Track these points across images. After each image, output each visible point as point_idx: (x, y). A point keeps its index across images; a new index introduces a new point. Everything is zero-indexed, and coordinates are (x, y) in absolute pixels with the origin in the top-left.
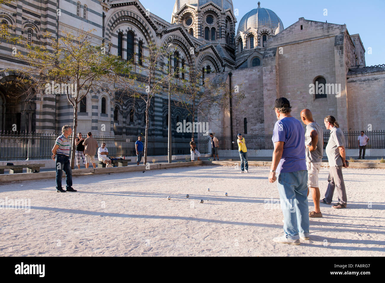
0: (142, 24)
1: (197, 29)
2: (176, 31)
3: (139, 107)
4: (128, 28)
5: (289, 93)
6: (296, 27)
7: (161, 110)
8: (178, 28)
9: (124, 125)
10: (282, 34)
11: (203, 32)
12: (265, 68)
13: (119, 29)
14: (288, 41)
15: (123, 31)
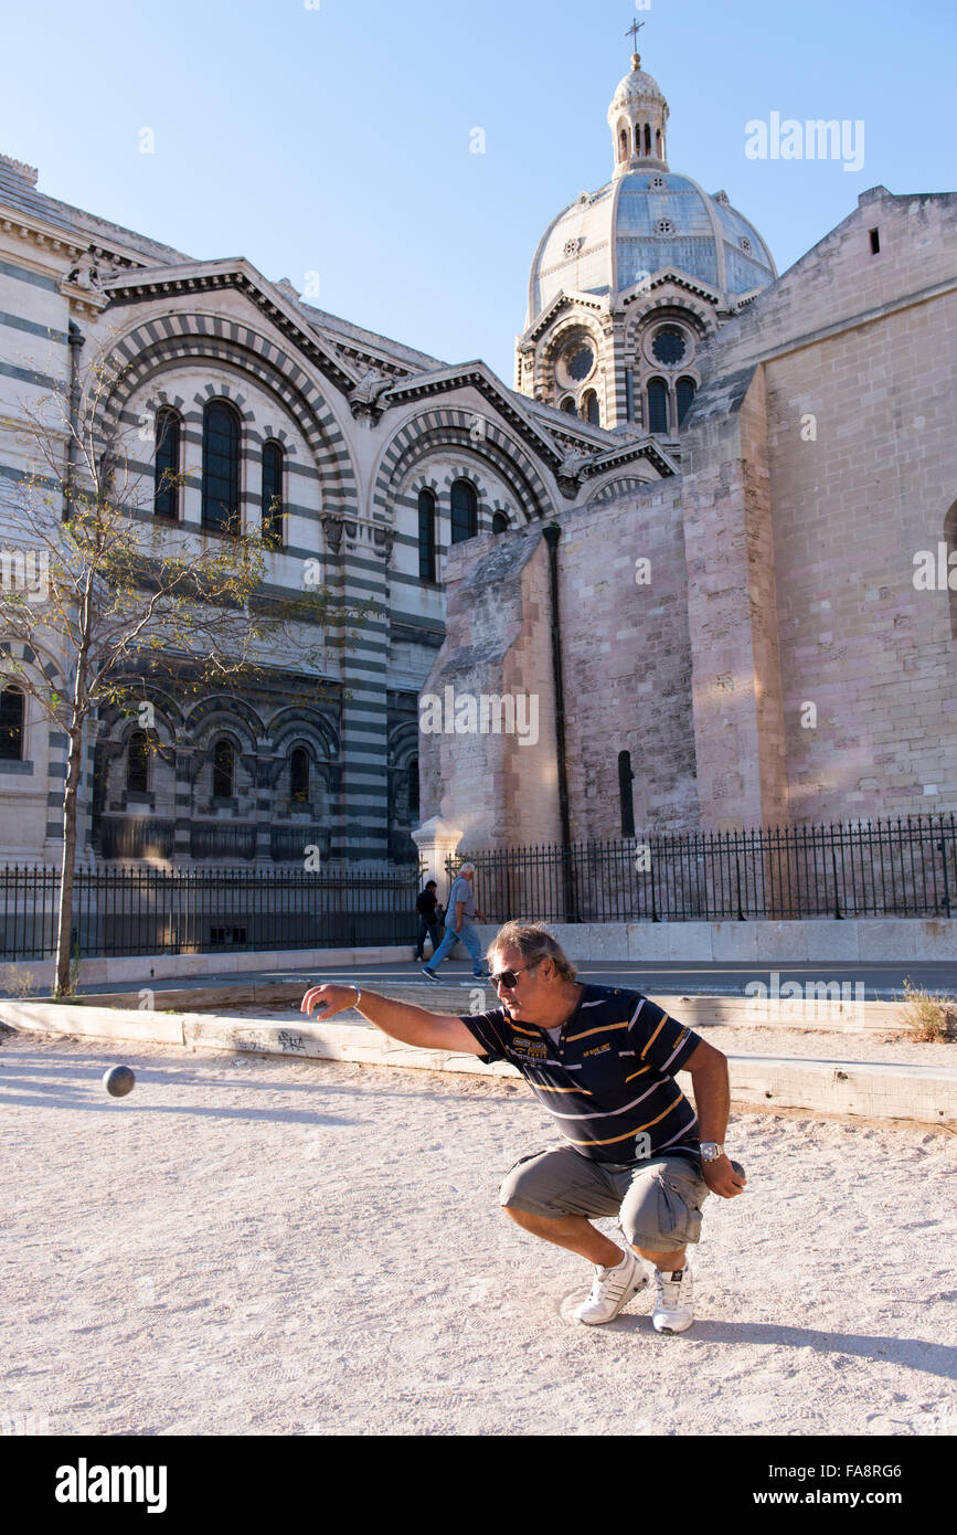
0: (275, 369)
1: (613, 387)
2: (455, 392)
3: (264, 732)
4: (209, 388)
5: (826, 604)
6: (846, 245)
7: (381, 740)
8: (464, 378)
9: (183, 812)
10: (781, 294)
11: (638, 403)
12: (693, 477)
13: (163, 396)
14: (808, 327)
15: (179, 401)
